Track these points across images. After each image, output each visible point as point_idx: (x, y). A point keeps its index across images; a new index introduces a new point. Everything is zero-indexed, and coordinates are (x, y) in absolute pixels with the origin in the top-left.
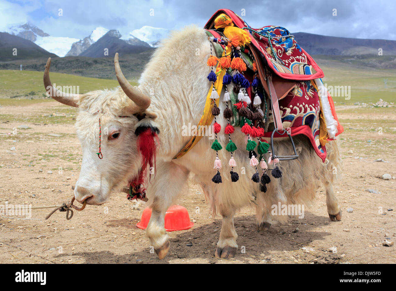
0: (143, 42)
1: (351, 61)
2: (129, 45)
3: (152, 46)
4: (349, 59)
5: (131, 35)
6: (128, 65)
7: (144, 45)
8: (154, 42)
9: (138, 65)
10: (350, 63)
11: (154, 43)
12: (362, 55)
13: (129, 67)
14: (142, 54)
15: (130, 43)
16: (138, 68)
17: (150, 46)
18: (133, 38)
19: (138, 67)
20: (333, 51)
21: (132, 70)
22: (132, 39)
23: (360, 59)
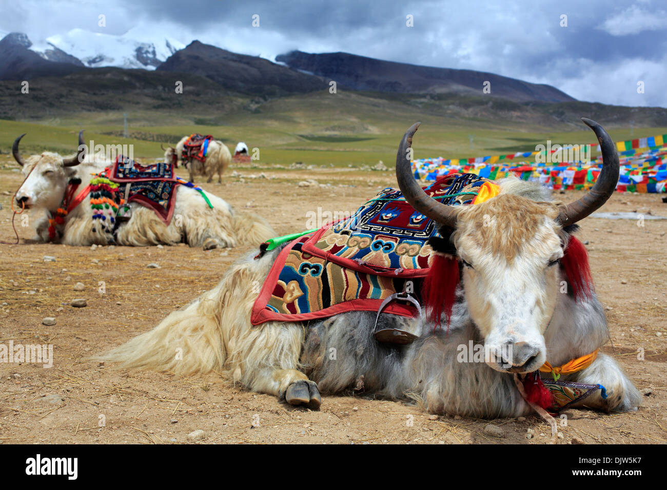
0: (71, 56)
1: (421, 103)
2: (45, 60)
3: (86, 64)
4: (419, 100)
5: (49, 44)
6: (44, 96)
7: (73, 62)
8: (90, 57)
9: (62, 96)
10: (420, 106)
11: (91, 59)
12: (438, 94)
13: (45, 99)
14: (69, 77)
15: (46, 57)
16: (61, 102)
17: (83, 64)
18: (51, 48)
19: (62, 100)
20: (393, 85)
21: (51, 105)
22: (51, 50)
23: (435, 100)
